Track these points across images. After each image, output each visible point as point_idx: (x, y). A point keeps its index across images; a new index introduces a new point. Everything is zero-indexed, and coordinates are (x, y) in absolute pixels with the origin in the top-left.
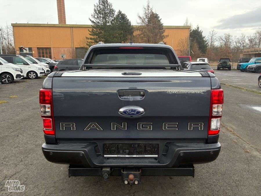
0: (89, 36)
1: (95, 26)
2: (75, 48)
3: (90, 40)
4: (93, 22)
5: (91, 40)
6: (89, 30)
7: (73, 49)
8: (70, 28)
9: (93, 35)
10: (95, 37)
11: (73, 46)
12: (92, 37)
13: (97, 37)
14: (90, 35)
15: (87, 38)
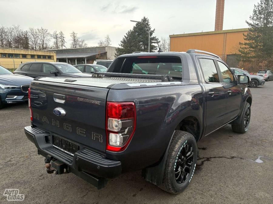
0: (244, 42)
1: (252, 29)
2: (226, 56)
3: (244, 46)
4: (250, 24)
5: (246, 45)
6: (244, 35)
7: (224, 57)
8: (223, 34)
9: (249, 40)
10: (251, 42)
11: (225, 53)
12: (247, 42)
13: (253, 41)
14: (245, 39)
15: (240, 44)
